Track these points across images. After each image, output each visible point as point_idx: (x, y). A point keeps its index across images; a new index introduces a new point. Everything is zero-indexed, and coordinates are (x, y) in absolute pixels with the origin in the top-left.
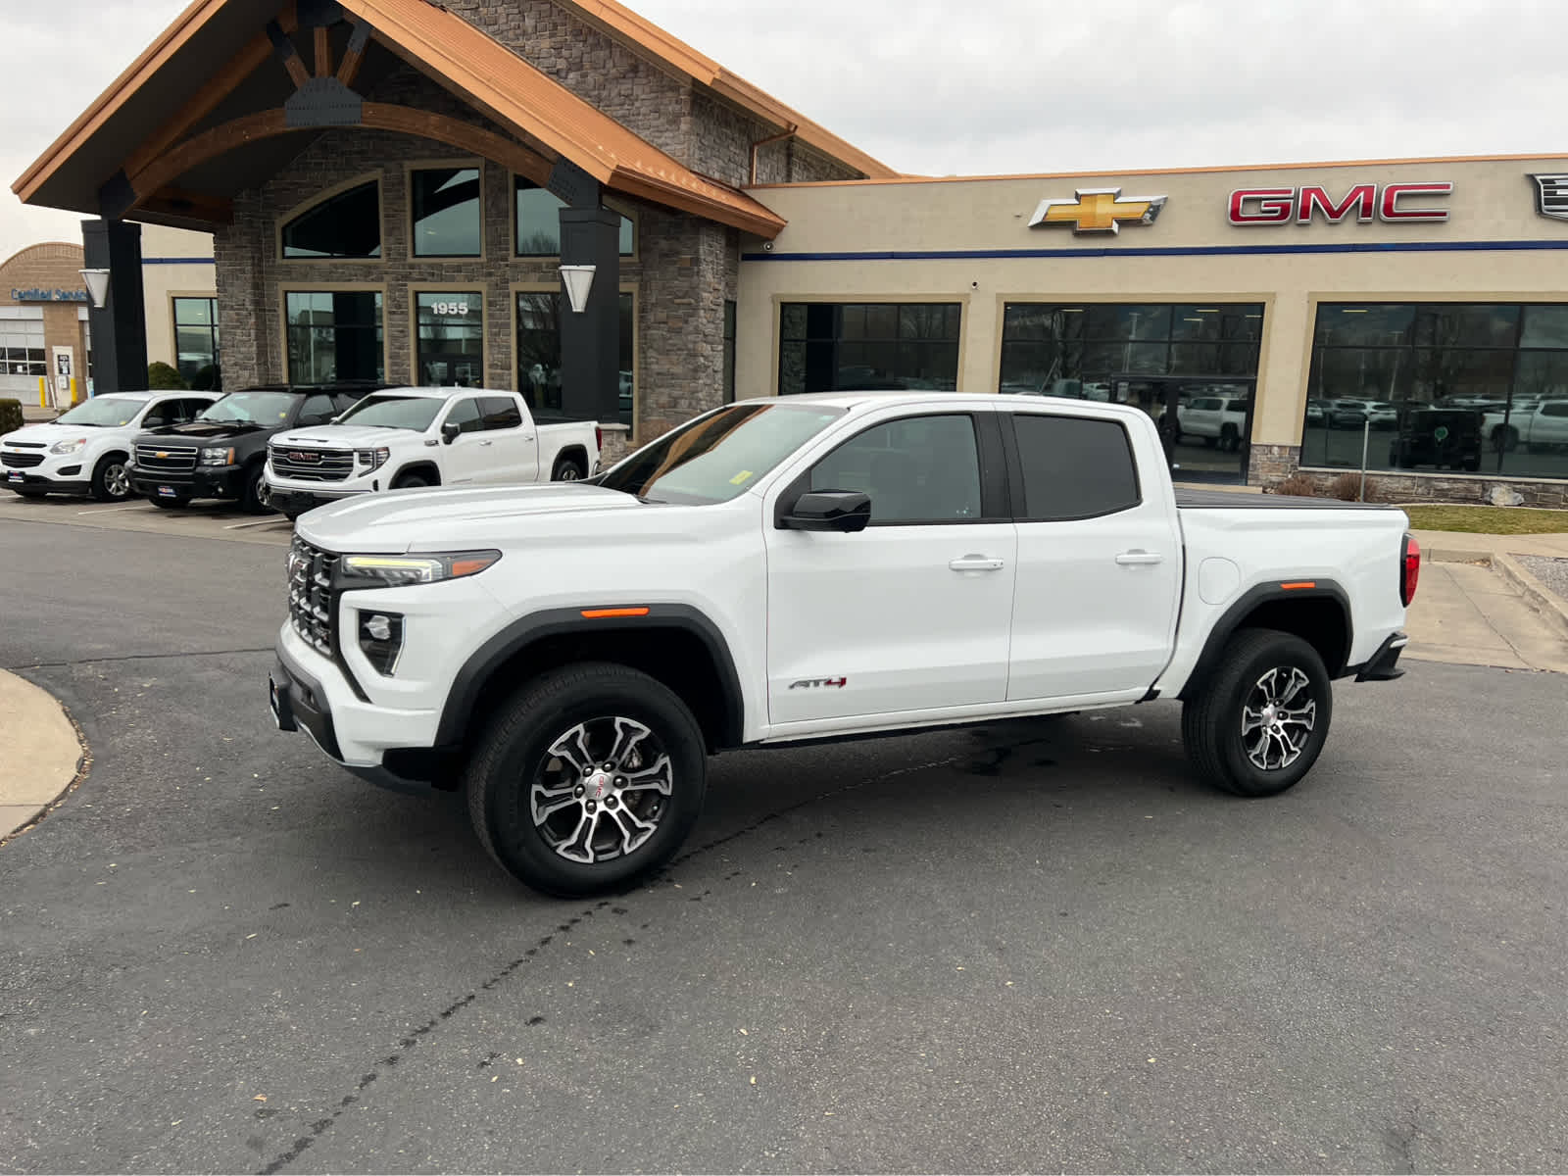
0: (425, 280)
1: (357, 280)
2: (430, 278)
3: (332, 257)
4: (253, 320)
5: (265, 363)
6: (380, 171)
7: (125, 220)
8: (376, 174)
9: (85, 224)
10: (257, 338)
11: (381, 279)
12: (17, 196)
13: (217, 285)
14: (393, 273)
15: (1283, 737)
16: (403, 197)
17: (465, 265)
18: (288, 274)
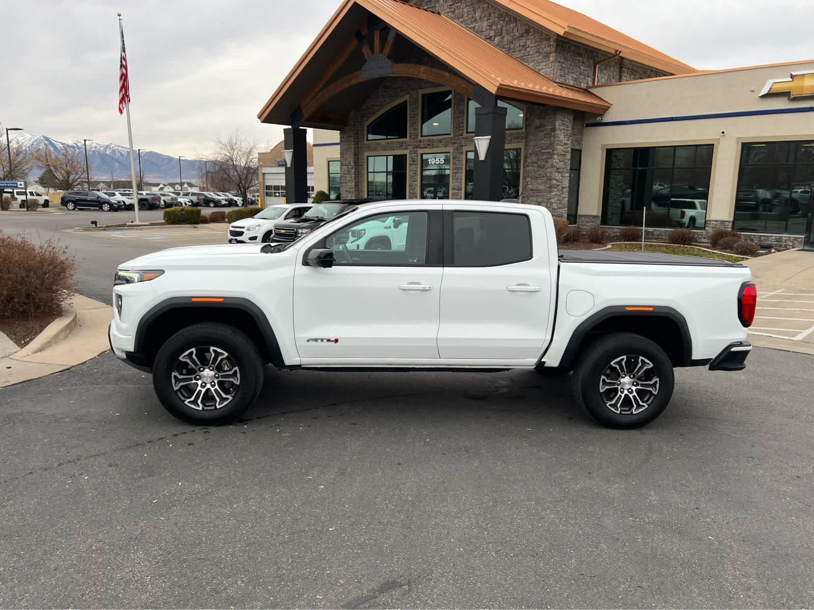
0: (426, 148)
1: (397, 149)
2: (428, 146)
3: (387, 139)
4: (353, 171)
5: (358, 190)
7: (301, 128)
8: (407, 98)
9: (285, 130)
10: (355, 179)
11: (406, 148)
12: (259, 120)
13: (341, 155)
14: (412, 145)
15: (634, 396)
16: (418, 108)
17: (444, 139)
18: (368, 148)
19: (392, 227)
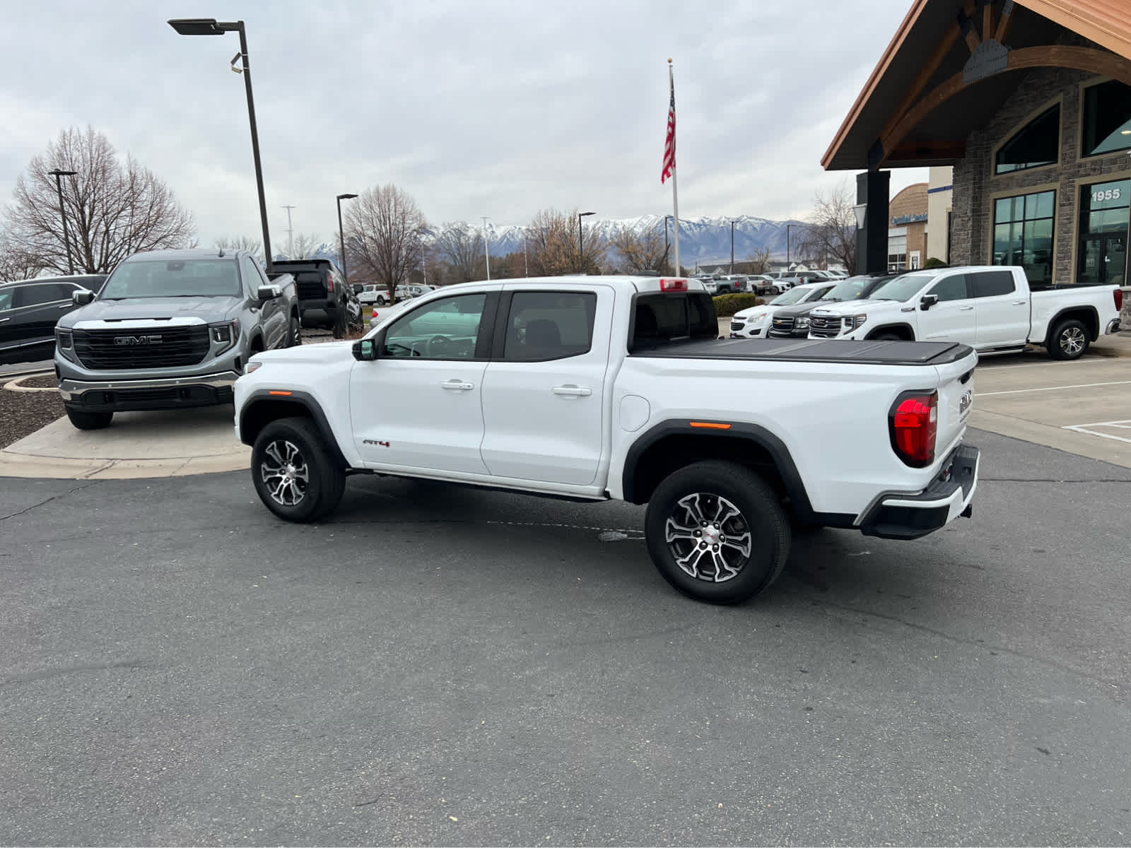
0: (1089, 175)
1: (1041, 183)
2: (1092, 173)
3: (1026, 168)
4: (970, 223)
5: (978, 253)
6: (1062, 95)
7: (881, 170)
8: (1059, 98)
9: (859, 177)
10: (972, 237)
11: (1056, 180)
12: (822, 167)
13: (953, 202)
14: (1066, 173)
16: (1076, 111)
17: (1120, 157)
18: (997, 186)
19: (918, 309)
